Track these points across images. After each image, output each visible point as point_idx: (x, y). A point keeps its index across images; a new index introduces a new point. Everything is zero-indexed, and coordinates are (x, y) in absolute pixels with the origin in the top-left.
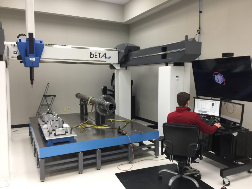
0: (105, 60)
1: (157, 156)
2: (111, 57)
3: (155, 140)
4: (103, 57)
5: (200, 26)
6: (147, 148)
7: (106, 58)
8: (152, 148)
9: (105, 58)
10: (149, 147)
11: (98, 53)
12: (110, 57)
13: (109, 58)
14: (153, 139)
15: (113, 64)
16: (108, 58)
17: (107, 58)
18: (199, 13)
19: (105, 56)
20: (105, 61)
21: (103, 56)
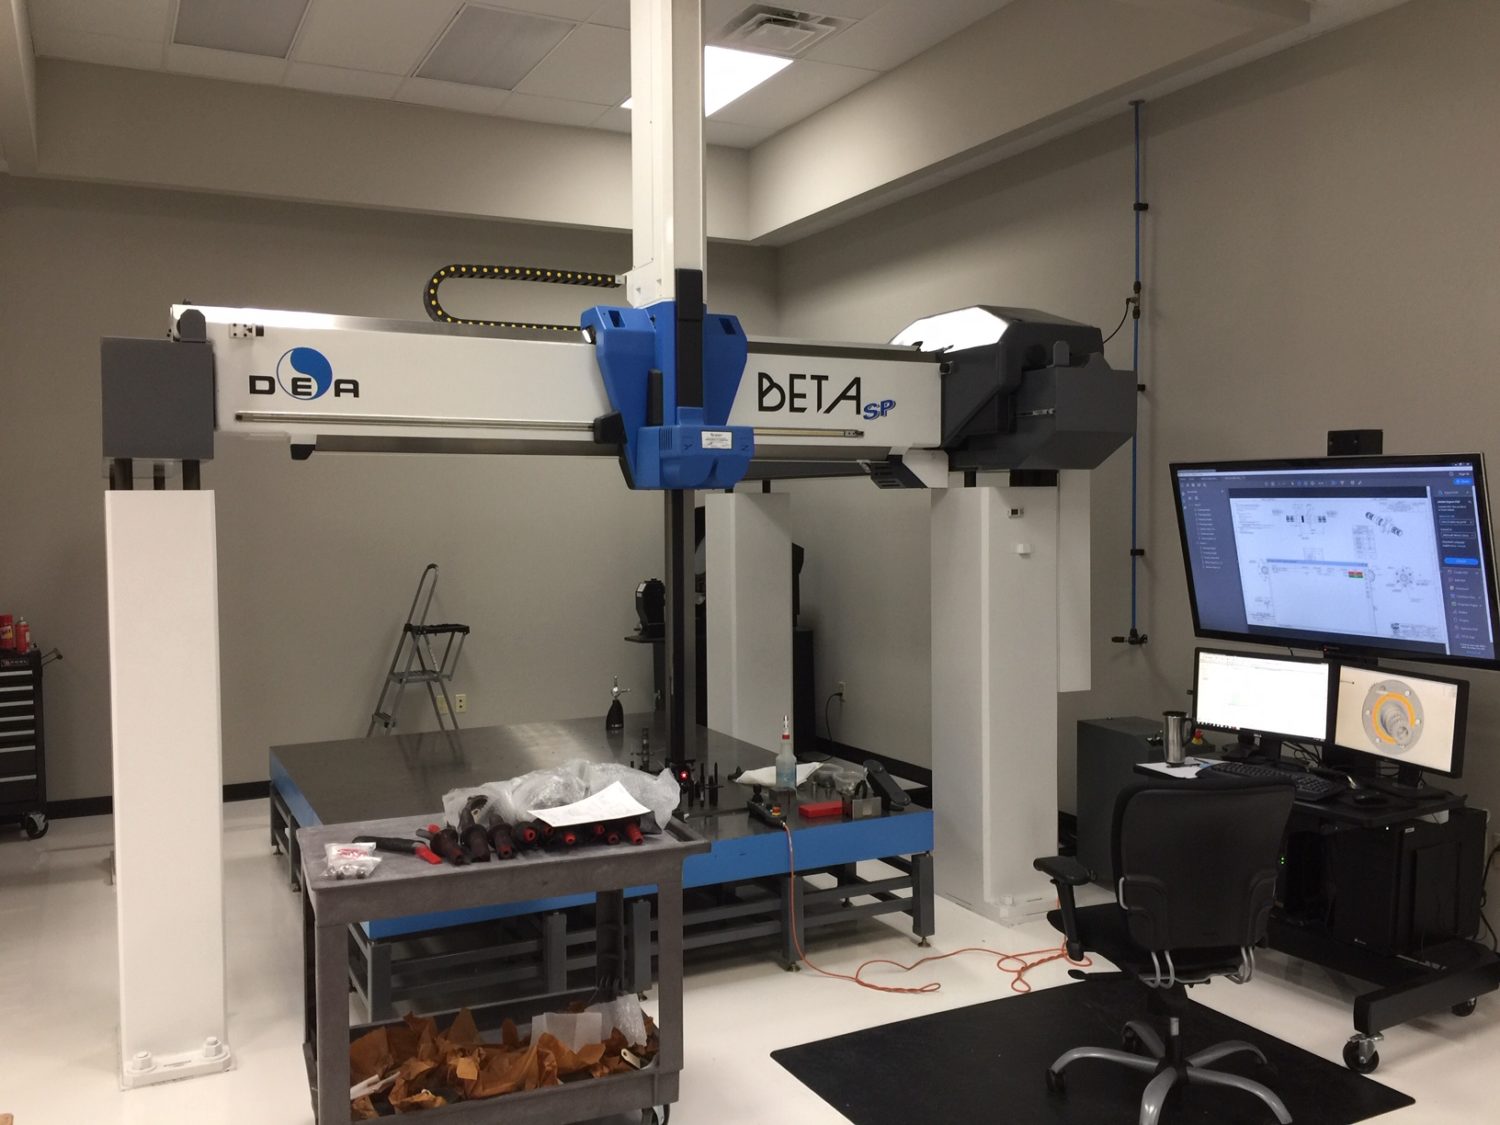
0: (858, 422)
1: (924, 938)
2: (892, 404)
3: (913, 857)
4: (843, 402)
5: (1141, 280)
6: (875, 895)
7: (863, 413)
8: (899, 898)
9: (858, 412)
10: (883, 892)
11: (813, 377)
12: (887, 406)
13: (883, 413)
14: (906, 852)
15: (903, 453)
16: (875, 412)
17: (866, 410)
18: (1134, 212)
19: (857, 398)
20: (860, 434)
21: (843, 396)
